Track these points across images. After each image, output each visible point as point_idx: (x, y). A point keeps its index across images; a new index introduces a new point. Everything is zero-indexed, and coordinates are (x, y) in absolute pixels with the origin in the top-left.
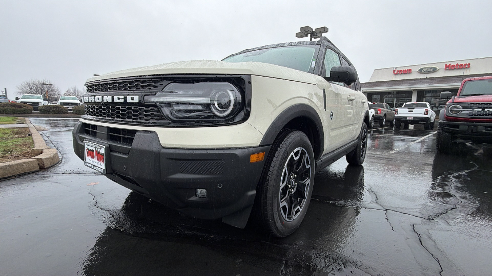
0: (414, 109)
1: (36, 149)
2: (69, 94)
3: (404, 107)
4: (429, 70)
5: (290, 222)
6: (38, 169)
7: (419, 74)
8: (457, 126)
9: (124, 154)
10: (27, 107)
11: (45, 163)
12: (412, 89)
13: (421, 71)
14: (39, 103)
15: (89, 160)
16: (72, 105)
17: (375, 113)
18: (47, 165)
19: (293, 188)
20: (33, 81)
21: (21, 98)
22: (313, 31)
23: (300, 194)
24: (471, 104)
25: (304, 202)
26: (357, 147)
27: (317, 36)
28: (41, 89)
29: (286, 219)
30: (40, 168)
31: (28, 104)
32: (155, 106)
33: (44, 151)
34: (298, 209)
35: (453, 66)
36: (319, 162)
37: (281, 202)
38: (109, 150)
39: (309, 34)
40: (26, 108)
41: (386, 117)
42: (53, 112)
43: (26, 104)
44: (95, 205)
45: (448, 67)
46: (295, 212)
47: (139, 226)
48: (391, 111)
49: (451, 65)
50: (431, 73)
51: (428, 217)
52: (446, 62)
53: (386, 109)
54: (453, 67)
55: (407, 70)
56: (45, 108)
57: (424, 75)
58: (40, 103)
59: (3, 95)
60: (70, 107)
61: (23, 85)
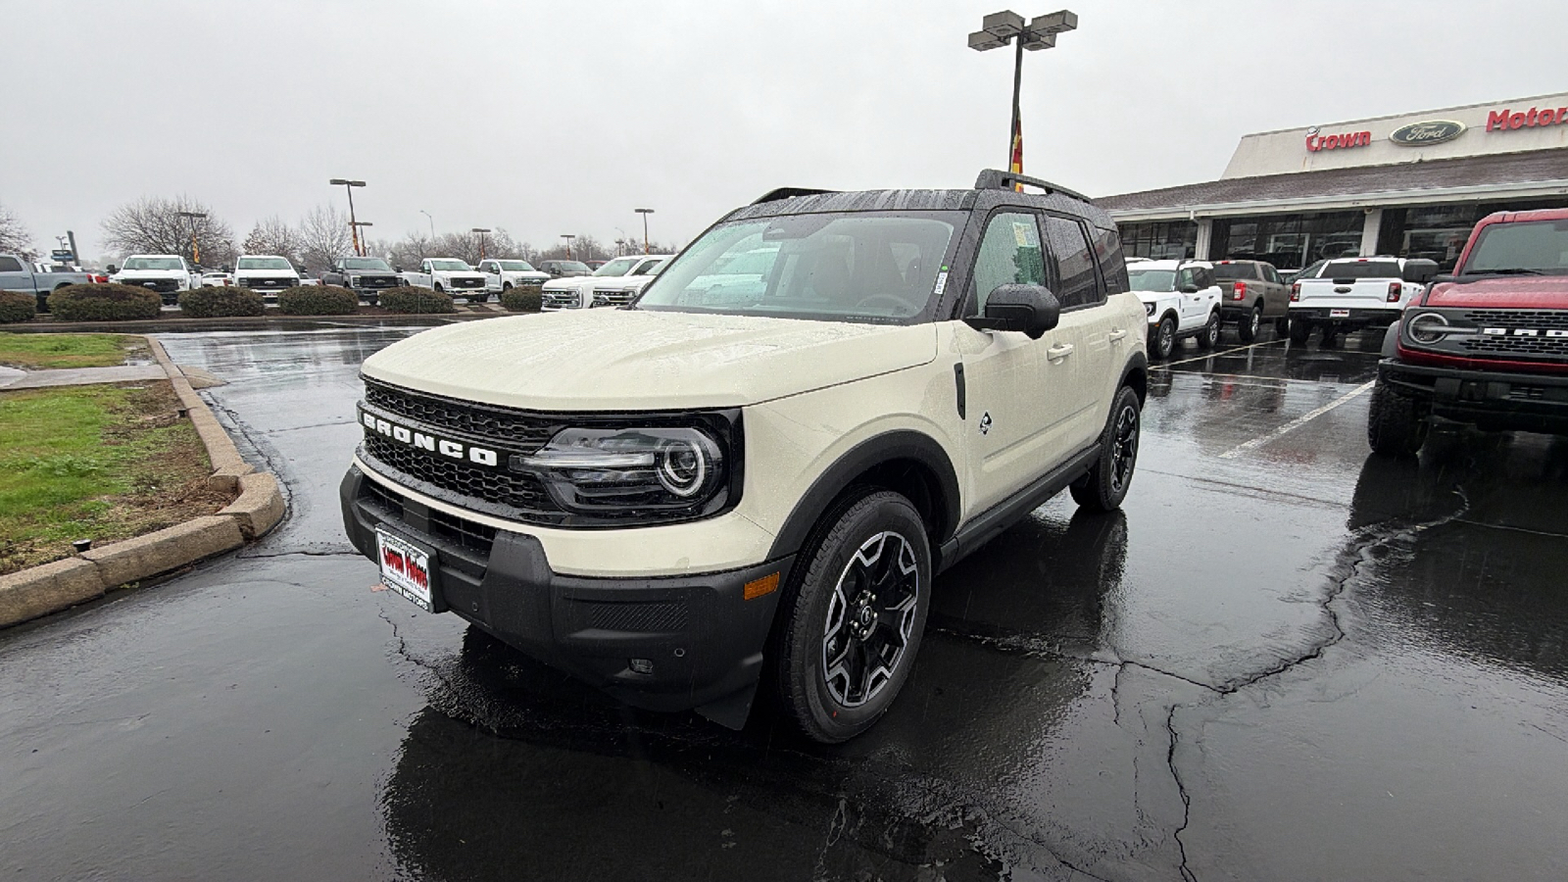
0: (1353, 282)
1: (222, 478)
2: (259, 240)
3: (1323, 276)
4: (1430, 134)
5: (858, 709)
6: (239, 539)
7: (1397, 150)
8: (1430, 380)
9: (472, 576)
10: (146, 297)
11: (256, 524)
12: (1363, 204)
13: (1403, 138)
14: (176, 280)
15: (391, 572)
16: (273, 285)
17: (1224, 296)
18: (260, 527)
19: (867, 628)
20: (147, 206)
21: (125, 269)
22: (1026, 25)
23: (888, 635)
24: (1474, 312)
25: (900, 655)
26: (1098, 462)
27: (1038, 43)
28: (174, 228)
29: (846, 703)
30: (245, 539)
31: (147, 287)
32: (533, 479)
33: (244, 482)
34: (882, 674)
35: (1518, 116)
36: (946, 548)
37: (829, 669)
38: (437, 561)
39: (1013, 35)
40: (143, 299)
41: (1262, 309)
42: (221, 310)
43: (139, 288)
44: (401, 652)
45: (1501, 123)
46: (870, 682)
47: (510, 711)
48: (1280, 286)
49: (1510, 115)
50: (1439, 143)
51: (1222, 684)
52: (1494, 104)
53: (1263, 283)
54: (1517, 121)
55: (1356, 134)
56: (197, 298)
57: (1413, 150)
58: (179, 283)
59: (63, 251)
60: (271, 293)
61: (119, 217)
